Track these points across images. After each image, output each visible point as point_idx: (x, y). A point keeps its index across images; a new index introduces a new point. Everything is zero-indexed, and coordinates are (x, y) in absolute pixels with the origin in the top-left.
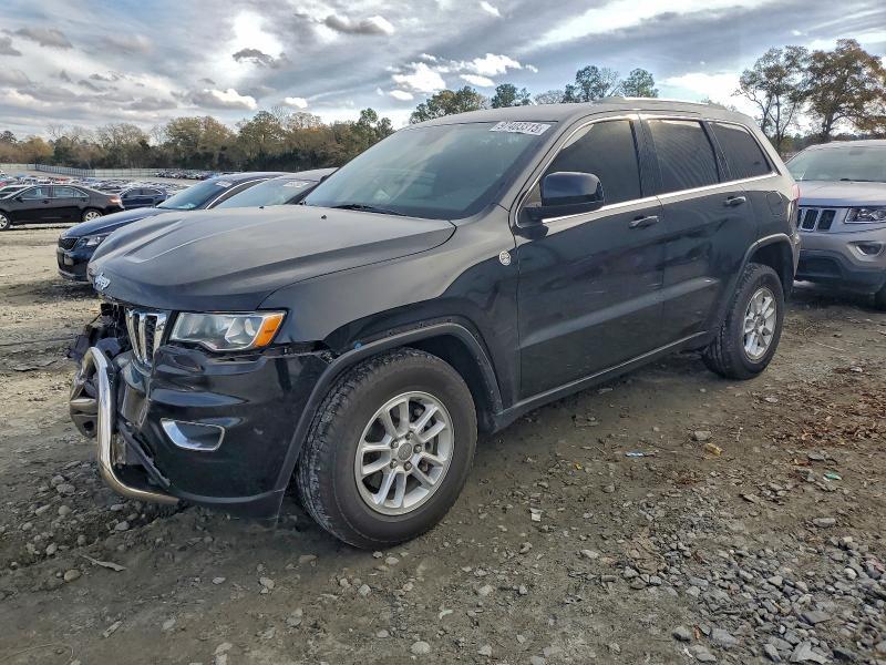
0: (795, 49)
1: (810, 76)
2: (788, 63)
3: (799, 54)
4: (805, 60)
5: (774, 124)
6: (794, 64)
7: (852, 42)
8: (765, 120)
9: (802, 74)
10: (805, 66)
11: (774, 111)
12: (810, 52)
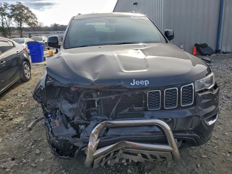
0: (6, 3)
1: (11, 11)
2: (4, 7)
3: (7, 5)
4: (9, 6)
5: (6, 24)
6: (6, 7)
7: (20, 3)
8: (3, 23)
9: (9, 10)
10: (10, 8)
11: (4, 20)
12: (10, 5)
